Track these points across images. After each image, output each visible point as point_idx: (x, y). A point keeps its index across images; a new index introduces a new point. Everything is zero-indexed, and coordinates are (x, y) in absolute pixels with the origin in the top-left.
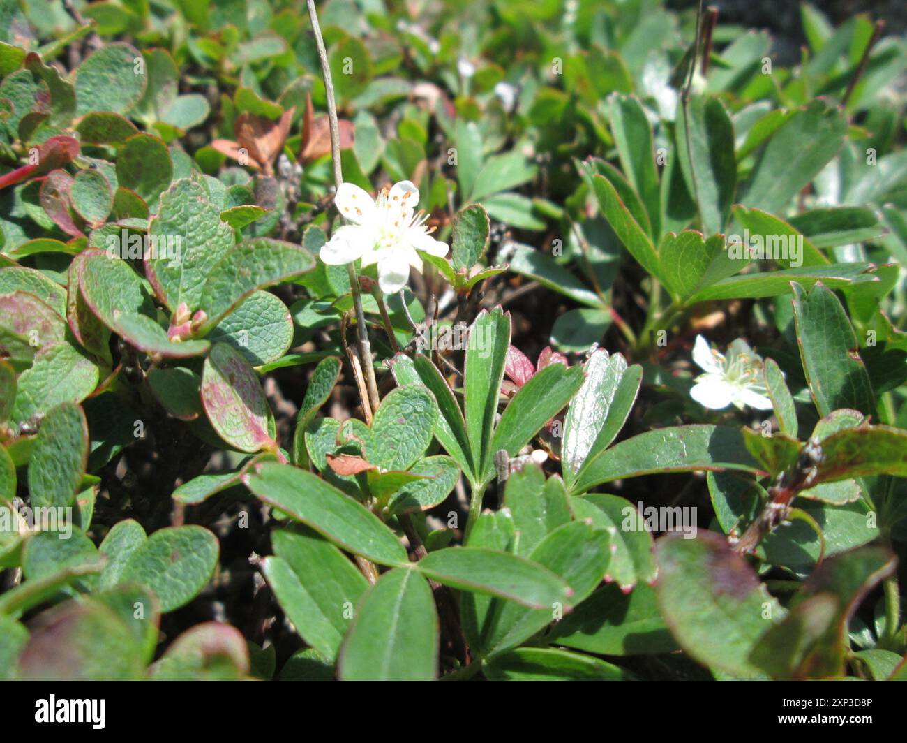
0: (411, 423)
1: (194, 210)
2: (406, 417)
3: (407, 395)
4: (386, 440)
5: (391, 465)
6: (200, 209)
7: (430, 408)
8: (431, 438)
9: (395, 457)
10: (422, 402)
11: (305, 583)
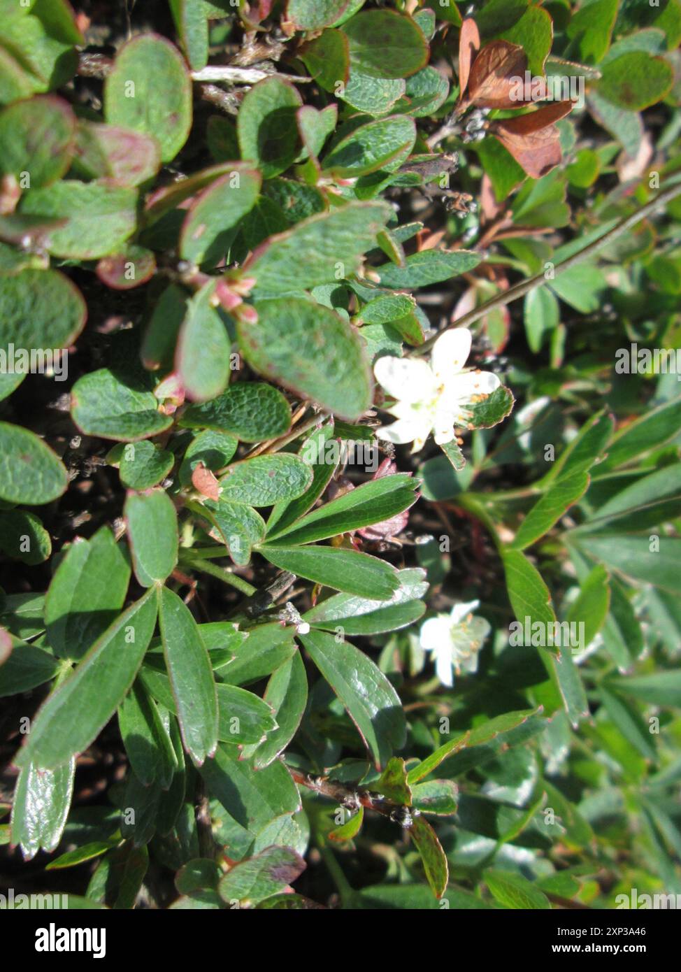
0: (275, 480)
1: (357, 228)
2: (278, 474)
3: (297, 466)
4: (248, 473)
5: (230, 488)
6: (362, 232)
7: (297, 489)
8: (272, 504)
9: (238, 487)
10: (298, 479)
11: (86, 567)
